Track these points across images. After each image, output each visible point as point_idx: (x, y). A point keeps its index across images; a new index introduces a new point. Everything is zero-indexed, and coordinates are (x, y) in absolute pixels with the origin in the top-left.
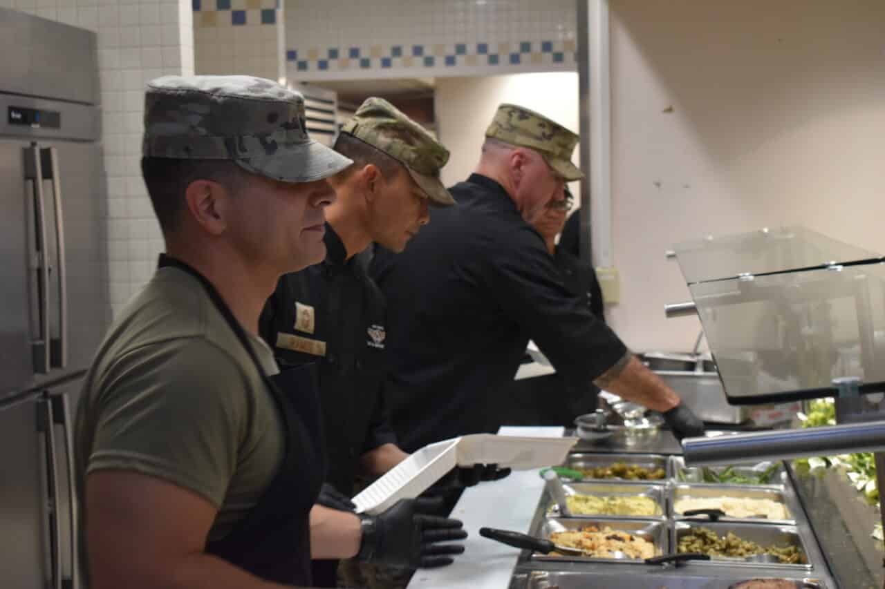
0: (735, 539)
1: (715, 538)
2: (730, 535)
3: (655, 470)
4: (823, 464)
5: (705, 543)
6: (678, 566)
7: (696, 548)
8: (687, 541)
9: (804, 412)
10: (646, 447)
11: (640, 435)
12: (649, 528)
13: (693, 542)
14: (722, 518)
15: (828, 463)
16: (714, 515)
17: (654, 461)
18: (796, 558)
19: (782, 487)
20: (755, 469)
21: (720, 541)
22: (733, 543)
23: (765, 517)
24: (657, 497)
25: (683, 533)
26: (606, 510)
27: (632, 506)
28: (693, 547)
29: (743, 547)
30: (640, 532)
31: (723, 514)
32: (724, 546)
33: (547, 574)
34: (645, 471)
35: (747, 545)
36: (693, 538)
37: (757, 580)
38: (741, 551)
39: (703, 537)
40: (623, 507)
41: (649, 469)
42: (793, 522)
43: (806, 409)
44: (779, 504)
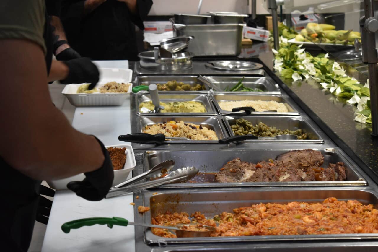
0: (264, 126)
1: (251, 125)
2: (261, 124)
3: (194, 85)
4: (301, 78)
5: (245, 129)
6: (238, 144)
7: (241, 133)
8: (235, 128)
9: (275, 49)
10: (184, 71)
11: (180, 64)
12: (209, 120)
13: (238, 129)
14: (253, 113)
15: (304, 78)
16: (249, 110)
17: (193, 79)
18: (306, 136)
19: (279, 93)
20: (256, 83)
21: (254, 127)
22: (263, 128)
23: (276, 111)
24: (204, 102)
25: (231, 123)
26: (171, 110)
27: (189, 108)
28: (238, 132)
29: (270, 131)
30: (203, 124)
31: (254, 110)
32: (257, 130)
33: (155, 152)
34: (188, 85)
35: (272, 130)
36: (238, 126)
37: (295, 151)
38: (269, 133)
39: (243, 125)
40: (183, 108)
41: (190, 84)
42: (297, 114)
43: (276, 47)
44: (282, 103)
